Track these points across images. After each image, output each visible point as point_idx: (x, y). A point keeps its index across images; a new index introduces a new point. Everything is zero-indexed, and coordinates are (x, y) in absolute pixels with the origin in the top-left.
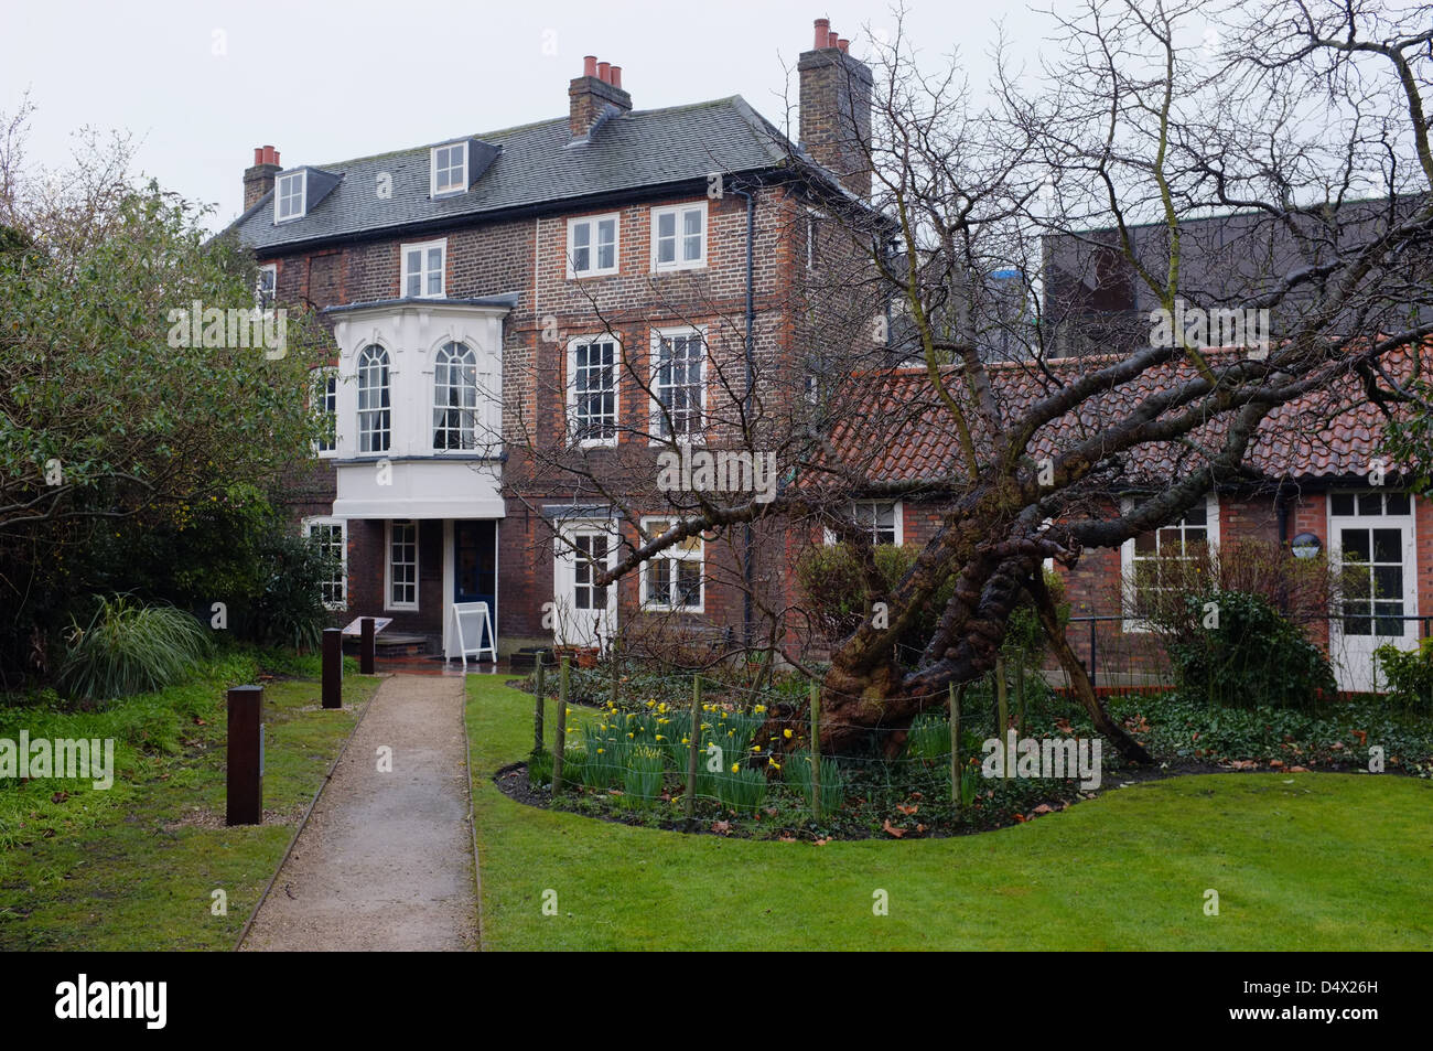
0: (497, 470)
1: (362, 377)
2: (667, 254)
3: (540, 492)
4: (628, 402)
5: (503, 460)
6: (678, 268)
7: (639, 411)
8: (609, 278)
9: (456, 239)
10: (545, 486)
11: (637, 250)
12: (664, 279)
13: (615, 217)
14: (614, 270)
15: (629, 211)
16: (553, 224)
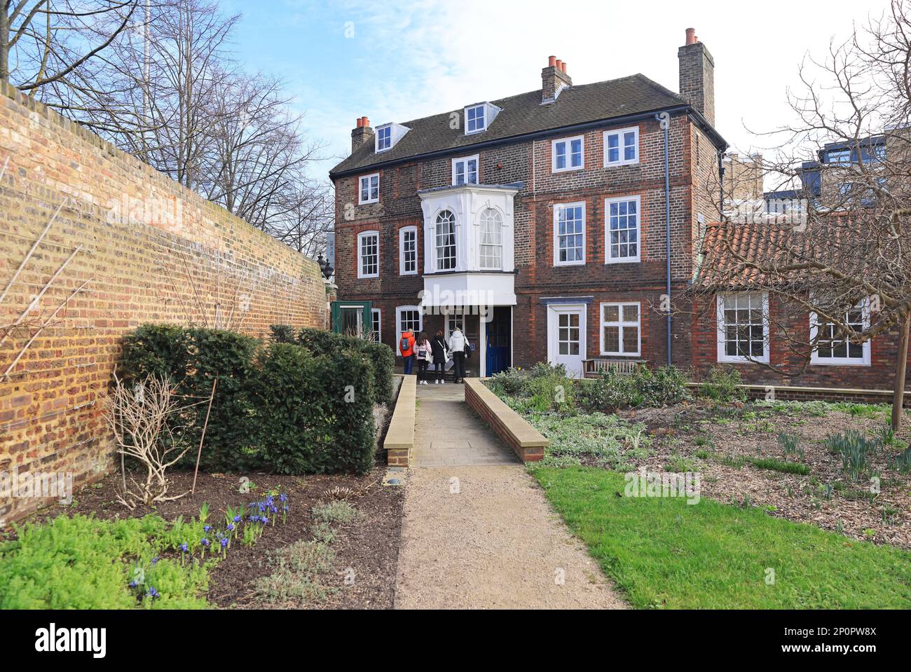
0: (512, 278)
1: (438, 227)
2: (613, 156)
3: (537, 291)
4: (592, 240)
5: (515, 272)
6: (621, 164)
7: (598, 244)
8: (578, 171)
9: (484, 154)
10: (540, 288)
11: (595, 156)
12: (612, 171)
13: (581, 138)
14: (582, 167)
15: (590, 134)
16: (543, 143)
